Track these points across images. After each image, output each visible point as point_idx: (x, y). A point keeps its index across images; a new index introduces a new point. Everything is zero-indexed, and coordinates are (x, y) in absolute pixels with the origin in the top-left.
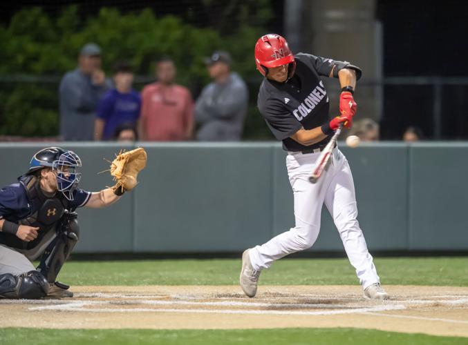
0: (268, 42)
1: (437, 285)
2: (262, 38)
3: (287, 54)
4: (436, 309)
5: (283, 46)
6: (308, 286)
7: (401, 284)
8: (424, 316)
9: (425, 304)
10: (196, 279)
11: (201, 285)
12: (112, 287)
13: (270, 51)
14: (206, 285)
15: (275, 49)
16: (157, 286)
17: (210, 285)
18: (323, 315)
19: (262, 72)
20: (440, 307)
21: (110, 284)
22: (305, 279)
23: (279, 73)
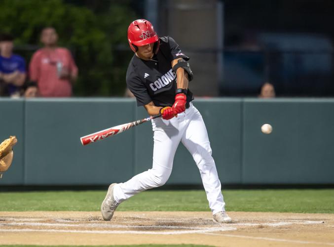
0: (138, 26)
1: (262, 211)
2: (133, 22)
3: (152, 35)
4: (260, 230)
5: (150, 29)
6: (160, 212)
7: (233, 210)
8: (249, 236)
9: (252, 226)
10: (72, 206)
11: (76, 211)
12: (5, 212)
13: (139, 33)
14: (80, 210)
15: (143, 31)
16: (41, 212)
17: (83, 211)
18: (171, 234)
19: (133, 49)
20: (264, 228)
21: (4, 210)
22: (159, 206)
23: (146, 51)
